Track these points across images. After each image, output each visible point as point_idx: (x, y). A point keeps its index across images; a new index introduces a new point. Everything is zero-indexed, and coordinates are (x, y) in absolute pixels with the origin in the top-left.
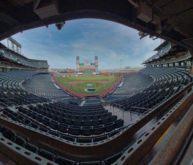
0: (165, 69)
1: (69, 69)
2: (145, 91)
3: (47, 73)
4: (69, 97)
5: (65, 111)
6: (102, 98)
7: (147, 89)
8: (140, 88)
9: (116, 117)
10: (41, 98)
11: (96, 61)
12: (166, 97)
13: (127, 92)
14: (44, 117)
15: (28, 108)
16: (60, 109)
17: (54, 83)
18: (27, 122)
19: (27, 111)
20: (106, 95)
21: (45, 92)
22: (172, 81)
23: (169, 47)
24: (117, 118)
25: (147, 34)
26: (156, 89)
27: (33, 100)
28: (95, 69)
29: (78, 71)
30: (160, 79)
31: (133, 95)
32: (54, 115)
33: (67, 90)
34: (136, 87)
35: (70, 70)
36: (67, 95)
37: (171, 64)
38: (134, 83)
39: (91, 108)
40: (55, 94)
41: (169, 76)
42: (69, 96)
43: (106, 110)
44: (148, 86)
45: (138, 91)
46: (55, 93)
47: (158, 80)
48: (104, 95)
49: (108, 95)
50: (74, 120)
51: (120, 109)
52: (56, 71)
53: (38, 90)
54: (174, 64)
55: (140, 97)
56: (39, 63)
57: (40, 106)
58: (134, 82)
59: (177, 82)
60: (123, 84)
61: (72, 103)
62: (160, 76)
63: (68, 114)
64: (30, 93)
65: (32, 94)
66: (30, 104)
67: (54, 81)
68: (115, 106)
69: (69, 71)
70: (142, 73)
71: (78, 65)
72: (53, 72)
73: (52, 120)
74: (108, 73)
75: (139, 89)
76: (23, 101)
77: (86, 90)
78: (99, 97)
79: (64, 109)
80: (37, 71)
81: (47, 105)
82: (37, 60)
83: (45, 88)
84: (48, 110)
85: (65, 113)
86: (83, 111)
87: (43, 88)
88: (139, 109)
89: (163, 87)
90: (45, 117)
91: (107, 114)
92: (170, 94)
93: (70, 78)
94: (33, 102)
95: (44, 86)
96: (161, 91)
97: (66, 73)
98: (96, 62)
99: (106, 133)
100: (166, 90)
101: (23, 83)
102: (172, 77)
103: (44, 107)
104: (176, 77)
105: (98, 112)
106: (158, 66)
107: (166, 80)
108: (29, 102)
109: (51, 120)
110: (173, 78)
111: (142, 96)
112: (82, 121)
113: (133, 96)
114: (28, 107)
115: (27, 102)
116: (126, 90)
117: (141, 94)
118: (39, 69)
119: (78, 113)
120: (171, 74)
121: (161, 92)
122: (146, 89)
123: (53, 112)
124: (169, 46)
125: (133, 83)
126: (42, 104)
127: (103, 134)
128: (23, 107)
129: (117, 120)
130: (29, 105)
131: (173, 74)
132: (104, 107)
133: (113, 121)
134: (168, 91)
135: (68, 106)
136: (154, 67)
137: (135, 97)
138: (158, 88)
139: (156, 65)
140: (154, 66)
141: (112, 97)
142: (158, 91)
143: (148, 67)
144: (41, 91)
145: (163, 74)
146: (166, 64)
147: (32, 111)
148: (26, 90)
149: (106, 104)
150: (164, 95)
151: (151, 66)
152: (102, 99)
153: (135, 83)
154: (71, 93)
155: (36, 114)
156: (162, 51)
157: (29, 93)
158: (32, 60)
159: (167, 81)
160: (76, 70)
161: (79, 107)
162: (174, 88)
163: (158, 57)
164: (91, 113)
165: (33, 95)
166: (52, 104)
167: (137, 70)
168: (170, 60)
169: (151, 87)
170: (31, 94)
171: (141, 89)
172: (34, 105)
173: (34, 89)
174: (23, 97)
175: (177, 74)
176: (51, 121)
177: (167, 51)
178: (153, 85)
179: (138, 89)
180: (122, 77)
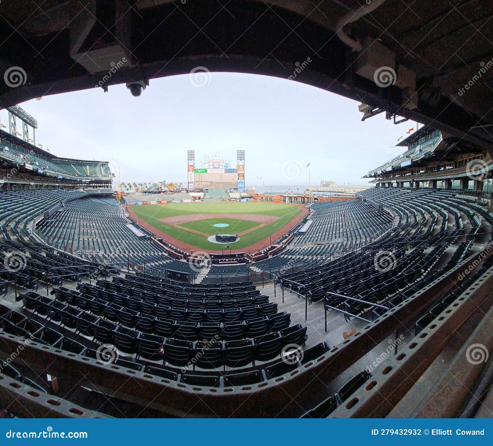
0: (426, 195)
1: (168, 182)
2: (368, 248)
3: (108, 196)
4: (166, 258)
5: (157, 300)
6: (254, 262)
7: (375, 243)
8: (356, 239)
9: (287, 318)
10: (90, 263)
11: (241, 163)
12: (424, 272)
13: (319, 249)
14: (98, 320)
15: (53, 297)
16: (144, 294)
17: (127, 222)
18: (49, 338)
19: (51, 304)
20: (266, 253)
21: (101, 247)
22: (443, 228)
23: (438, 138)
24: (290, 321)
25: (380, 110)
26: (399, 248)
27: (67, 273)
28: (237, 184)
29: (192, 187)
30: (412, 220)
31: (337, 256)
32: (127, 311)
33: (162, 240)
34: (345, 236)
35: (171, 185)
36: (164, 253)
37: (441, 181)
38: (341, 223)
39: (222, 290)
40: (129, 252)
41: (435, 214)
42: (166, 255)
43: (262, 295)
44: (378, 235)
45: (350, 248)
46: (131, 249)
47: (404, 222)
48: (261, 253)
49: (270, 254)
50: (177, 323)
51: (299, 296)
52: (133, 190)
53: (81, 243)
54: (449, 182)
55: (353, 265)
56: (86, 169)
57: (87, 289)
58: (341, 221)
59: (454, 232)
60: (311, 226)
61: (173, 275)
62: (410, 212)
63: (164, 307)
64: (59, 252)
65: (65, 256)
66: (59, 284)
67: (127, 215)
68: (288, 286)
69: (166, 189)
70: (365, 201)
71: (191, 173)
72: (126, 192)
73: (120, 328)
74: (273, 194)
75: (354, 242)
76: (40, 276)
77: (212, 239)
78: (246, 258)
79: (153, 293)
80: (82, 190)
81: (107, 285)
82: (79, 161)
83: (102, 236)
84: (111, 298)
85: (156, 305)
86: (202, 296)
87: (97, 235)
88: (350, 302)
89: (418, 243)
90: (101, 319)
91: (264, 309)
92: (435, 263)
93: (170, 206)
94: (67, 277)
95: (100, 231)
96: (412, 253)
97: (159, 192)
98: (241, 167)
99: (258, 363)
100: (425, 251)
101: (39, 223)
102: (441, 218)
103: (100, 292)
104: (453, 217)
105: (238, 302)
106: (407, 185)
107: (425, 225)
108: (56, 278)
109: (117, 328)
110: (444, 220)
111: (359, 262)
112: (197, 324)
113: (335, 262)
114: (52, 293)
115: (49, 280)
116: (318, 242)
117: (356, 257)
118: (85, 183)
119: (188, 303)
120: (439, 208)
121: (412, 257)
122: (372, 245)
123: (125, 302)
124: (438, 135)
125: (338, 224)
126: (94, 283)
127: (250, 365)
128: (37, 295)
129: (290, 326)
130: (56, 287)
131: (445, 208)
132: (257, 288)
133: (279, 329)
134: (431, 254)
135: (163, 285)
136: (396, 188)
137: (340, 265)
138: (403, 244)
139: (402, 183)
140: (395, 185)
141: (281, 258)
142: (404, 252)
143: (381, 185)
144: (91, 244)
145: (419, 206)
146: (427, 181)
147: (64, 303)
148: (47, 244)
149: (264, 279)
150: (418, 267)
151: (389, 183)
152: (253, 265)
153: (344, 223)
154: (173, 249)
155: (76, 312)
156: (418, 148)
157: (55, 253)
158: (67, 159)
159: (428, 226)
160: (185, 186)
161: (192, 285)
162: (447, 247)
163: (408, 163)
164: (222, 303)
165: (69, 258)
166: (121, 281)
167: (351, 192)
168: (438, 170)
169: (385, 238)
170: (61, 254)
171: (358, 242)
172: (72, 287)
173: (70, 241)
174: (38, 266)
175: (457, 211)
176: (119, 330)
177: (432, 149)
178: (392, 234)
179: (349, 243)
180: (310, 206)
